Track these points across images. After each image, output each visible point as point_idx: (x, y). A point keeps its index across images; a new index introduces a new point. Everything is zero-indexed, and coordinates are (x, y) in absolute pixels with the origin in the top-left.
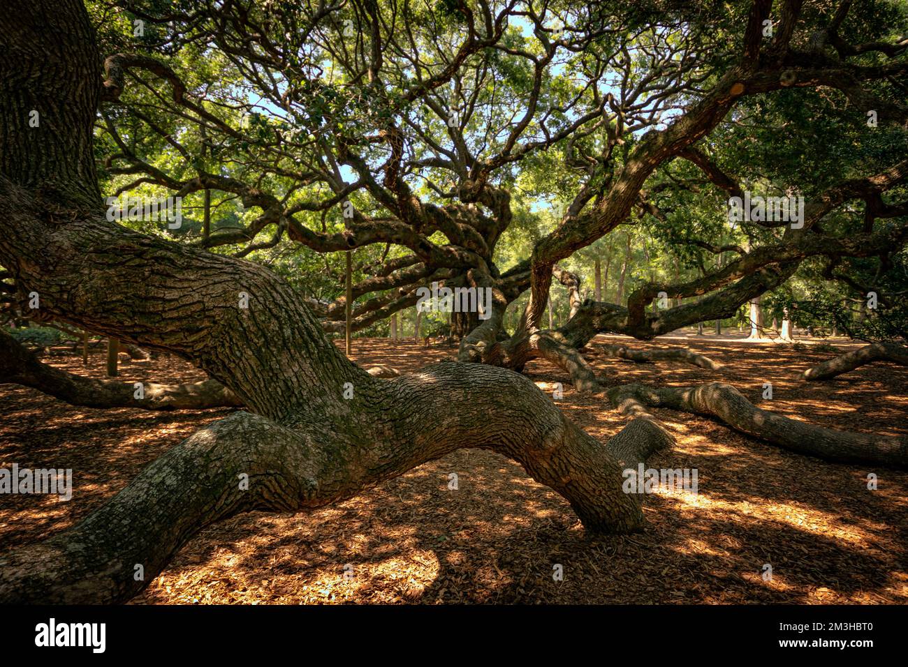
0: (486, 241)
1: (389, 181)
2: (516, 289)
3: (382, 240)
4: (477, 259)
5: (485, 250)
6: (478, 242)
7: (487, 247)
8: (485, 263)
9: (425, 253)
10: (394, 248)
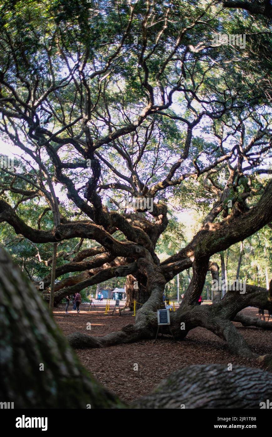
0: (151, 239)
1: (88, 194)
2: (171, 273)
3: (78, 236)
4: (144, 251)
5: (150, 245)
6: (145, 239)
7: (151, 243)
8: (150, 254)
9: (109, 246)
10: (87, 241)
